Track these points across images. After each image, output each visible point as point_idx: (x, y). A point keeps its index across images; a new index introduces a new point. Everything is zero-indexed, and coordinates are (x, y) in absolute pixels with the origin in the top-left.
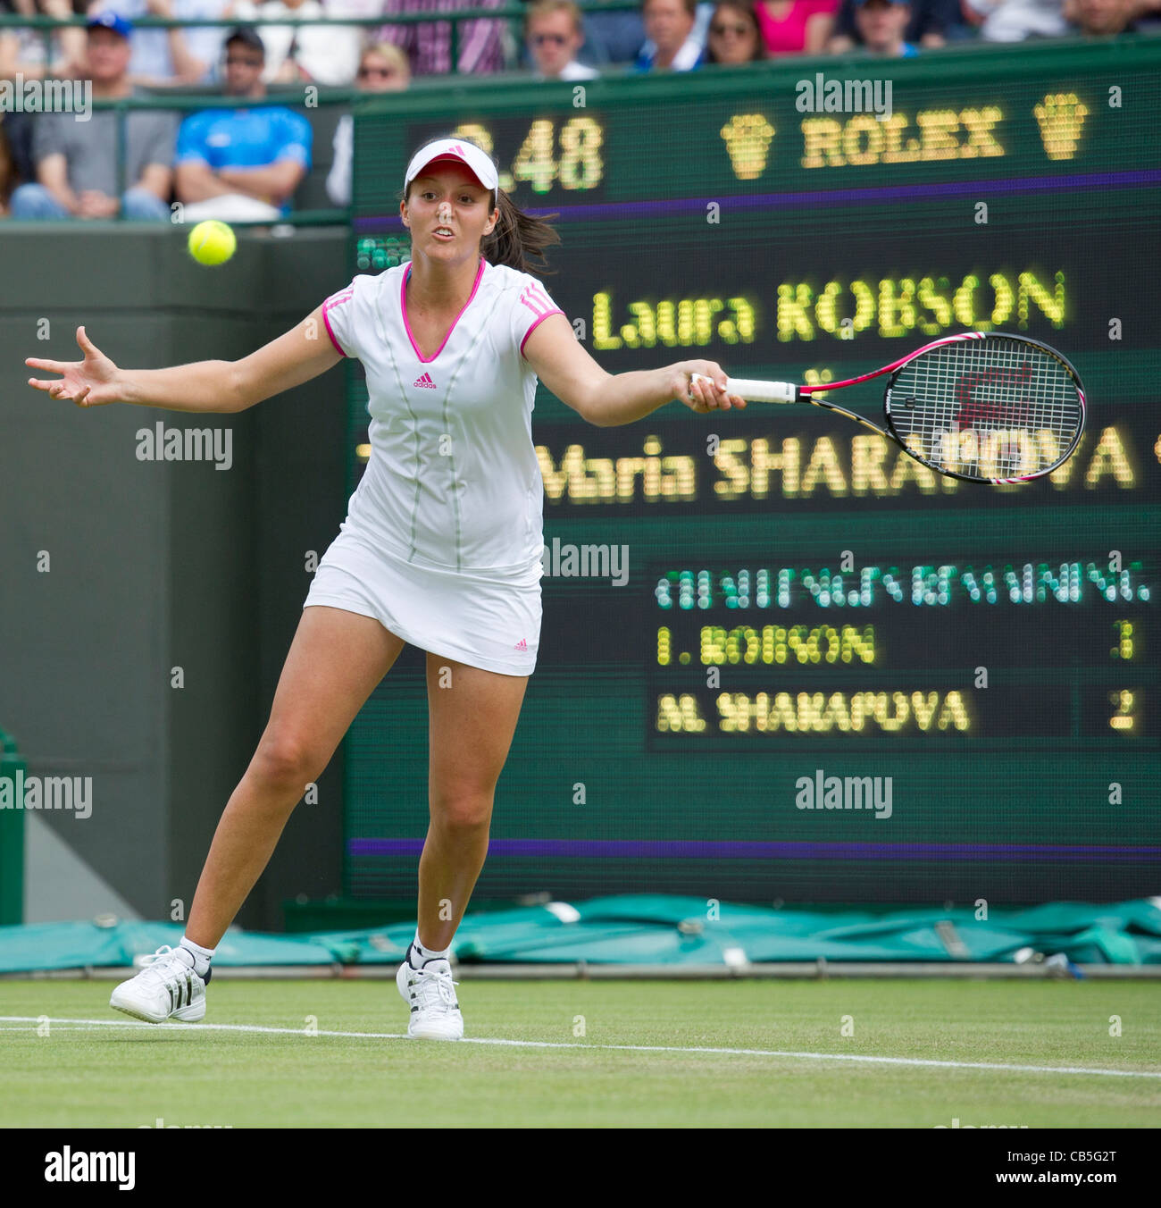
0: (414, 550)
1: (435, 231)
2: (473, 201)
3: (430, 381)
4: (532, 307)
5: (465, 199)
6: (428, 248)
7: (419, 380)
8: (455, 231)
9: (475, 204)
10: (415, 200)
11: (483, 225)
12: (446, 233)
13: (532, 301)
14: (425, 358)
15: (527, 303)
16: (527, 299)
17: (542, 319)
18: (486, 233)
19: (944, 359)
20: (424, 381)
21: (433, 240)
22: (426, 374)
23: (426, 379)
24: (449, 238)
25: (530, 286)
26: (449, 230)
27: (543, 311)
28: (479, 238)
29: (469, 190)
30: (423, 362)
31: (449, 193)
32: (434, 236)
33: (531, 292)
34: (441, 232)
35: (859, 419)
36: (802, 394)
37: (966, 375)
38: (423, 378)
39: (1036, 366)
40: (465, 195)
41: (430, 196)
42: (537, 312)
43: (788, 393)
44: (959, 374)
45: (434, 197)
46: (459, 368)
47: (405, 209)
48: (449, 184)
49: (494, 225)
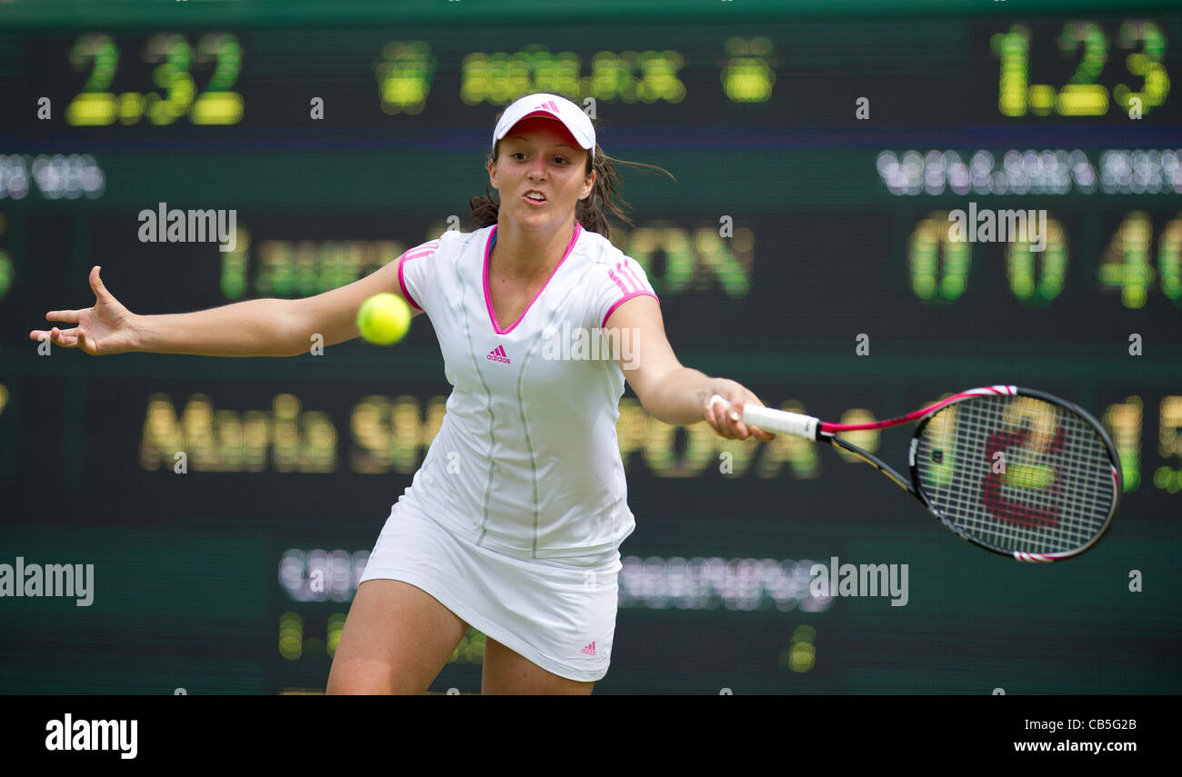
0: (485, 531)
1: (526, 195)
2: (568, 163)
3: (504, 355)
4: (619, 283)
5: (558, 161)
6: (519, 212)
7: (492, 353)
8: (548, 195)
9: (571, 166)
10: (505, 160)
11: (579, 188)
12: (538, 197)
13: (621, 276)
14: (501, 329)
15: (615, 279)
16: (616, 274)
17: (628, 297)
18: (582, 198)
19: (975, 413)
20: (498, 354)
21: (525, 205)
22: (501, 347)
23: (500, 352)
24: (541, 203)
25: (622, 263)
26: (541, 194)
27: (631, 290)
28: (574, 203)
29: (564, 151)
30: (498, 333)
31: (541, 154)
32: (525, 201)
33: (623, 268)
34: (533, 196)
35: (880, 468)
36: (823, 433)
37: (998, 433)
38: (496, 350)
39: (1071, 432)
40: (560, 156)
41: (520, 156)
42: (624, 289)
43: (807, 429)
44: (990, 432)
45: (525, 157)
46: (535, 343)
47: (493, 169)
48: (542, 145)
49: (590, 188)
